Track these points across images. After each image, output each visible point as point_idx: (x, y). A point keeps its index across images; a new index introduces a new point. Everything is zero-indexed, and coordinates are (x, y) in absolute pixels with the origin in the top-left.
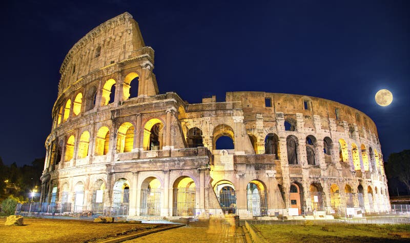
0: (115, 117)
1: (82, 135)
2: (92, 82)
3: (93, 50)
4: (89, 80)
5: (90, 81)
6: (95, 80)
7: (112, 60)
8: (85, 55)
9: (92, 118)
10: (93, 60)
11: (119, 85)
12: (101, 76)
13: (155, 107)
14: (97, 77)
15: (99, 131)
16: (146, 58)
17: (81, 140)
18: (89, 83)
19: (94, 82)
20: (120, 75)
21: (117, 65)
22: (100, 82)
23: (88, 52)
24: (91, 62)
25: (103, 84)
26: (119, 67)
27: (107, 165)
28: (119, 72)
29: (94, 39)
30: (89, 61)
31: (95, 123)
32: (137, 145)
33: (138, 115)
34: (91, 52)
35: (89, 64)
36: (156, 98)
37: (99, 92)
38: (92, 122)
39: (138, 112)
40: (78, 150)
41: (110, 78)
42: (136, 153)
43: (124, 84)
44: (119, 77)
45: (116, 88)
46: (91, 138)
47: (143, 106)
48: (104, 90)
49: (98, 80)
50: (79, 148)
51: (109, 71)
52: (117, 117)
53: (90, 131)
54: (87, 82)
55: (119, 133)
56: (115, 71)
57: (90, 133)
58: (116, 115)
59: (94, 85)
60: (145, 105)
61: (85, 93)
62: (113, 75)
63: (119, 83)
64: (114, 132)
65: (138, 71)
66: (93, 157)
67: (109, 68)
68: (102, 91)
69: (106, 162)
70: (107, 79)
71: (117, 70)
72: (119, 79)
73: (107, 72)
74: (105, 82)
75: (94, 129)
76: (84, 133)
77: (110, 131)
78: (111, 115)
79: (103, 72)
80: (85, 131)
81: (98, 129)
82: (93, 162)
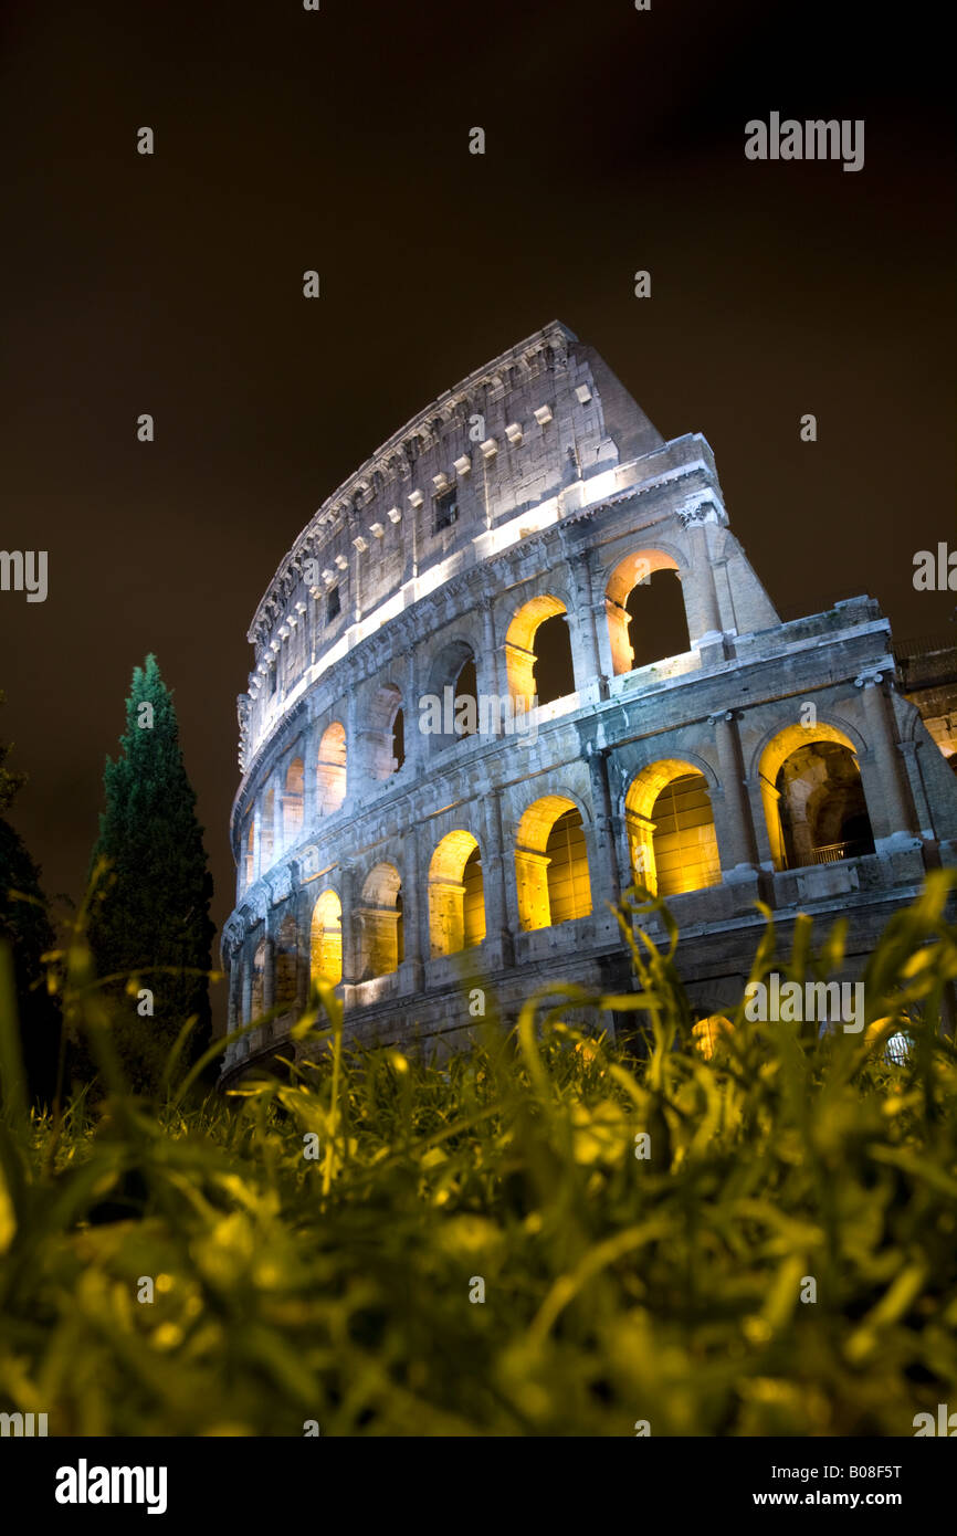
0: (602, 744)
1: (437, 852)
2: (441, 627)
3: (420, 506)
4: (427, 622)
5: (435, 623)
6: (459, 615)
9: (482, 771)
10: (426, 540)
11: (585, 612)
12: (488, 592)
13: (795, 669)
14: (468, 602)
15: (525, 821)
16: (694, 480)
17: (432, 875)
18: (426, 638)
19: (455, 627)
20: (583, 573)
21: (561, 534)
22: (487, 616)
23: (393, 519)
25: (500, 627)
26: (572, 538)
27: (602, 962)
28: (572, 560)
31: (498, 792)
32: (739, 847)
33: (717, 719)
34: (409, 515)
36: (784, 635)
37: (489, 662)
38: (484, 786)
39: (715, 705)
40: (427, 920)
41: (533, 594)
42: (746, 885)
43: (609, 603)
44: (577, 580)
45: (576, 625)
46: (492, 856)
47: (738, 674)
48: (508, 647)
49: (475, 614)
50: (431, 908)
51: (523, 567)
52: (611, 742)
53: (477, 826)
54: (421, 631)
55: (629, 811)
56: (555, 559)
57: (482, 837)
58: (606, 735)
59: (454, 639)
60: (745, 668)
61: (417, 680)
62: (545, 578)
63: (582, 605)
64: (609, 812)
65: (667, 541)
66: (516, 937)
67: (521, 554)
68: (504, 652)
69: (595, 946)
70: (518, 600)
71: (565, 554)
72: (580, 589)
73: (515, 573)
74: (511, 616)
75: (499, 816)
76: (443, 843)
77: (582, 810)
78: (578, 740)
79: (495, 577)
80: (449, 832)
81: (515, 812)
82: (520, 961)
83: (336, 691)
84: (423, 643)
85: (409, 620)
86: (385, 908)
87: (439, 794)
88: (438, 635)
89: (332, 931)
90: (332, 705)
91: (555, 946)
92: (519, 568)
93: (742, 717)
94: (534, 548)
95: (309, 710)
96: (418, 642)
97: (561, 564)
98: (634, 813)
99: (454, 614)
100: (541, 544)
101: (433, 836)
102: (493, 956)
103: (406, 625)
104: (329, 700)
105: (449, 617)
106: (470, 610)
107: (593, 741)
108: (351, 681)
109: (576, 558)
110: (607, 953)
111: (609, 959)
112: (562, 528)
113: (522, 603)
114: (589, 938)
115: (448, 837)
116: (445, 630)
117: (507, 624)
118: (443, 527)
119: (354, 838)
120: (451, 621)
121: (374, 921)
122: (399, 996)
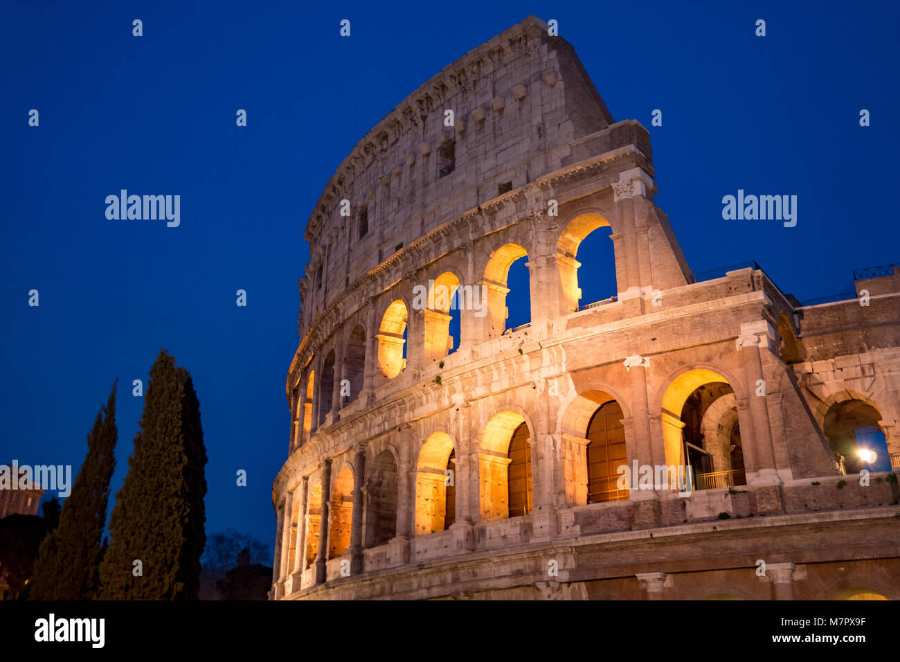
0: (546, 373)
1: (424, 446)
3: (428, 155)
5: (432, 257)
6: (450, 252)
7: (503, 179)
8: (399, 174)
9: (457, 386)
10: (431, 186)
11: (542, 262)
12: (472, 236)
14: (457, 242)
15: (489, 429)
16: (626, 161)
18: (426, 267)
19: (448, 261)
20: (541, 229)
21: (527, 195)
22: (470, 256)
23: (409, 162)
24: (424, 194)
25: (480, 265)
28: (535, 217)
29: (424, 118)
30: (418, 193)
34: (420, 162)
35: (418, 201)
38: (459, 398)
39: (630, 350)
40: (414, 503)
41: (505, 242)
43: (559, 255)
44: (537, 234)
45: (534, 271)
46: (463, 456)
48: (485, 282)
50: (417, 492)
53: (453, 430)
55: (564, 430)
62: (514, 230)
66: (477, 526)
67: (497, 209)
69: (531, 542)
70: (494, 244)
71: (530, 212)
72: (539, 243)
73: (493, 222)
74: (488, 257)
75: (469, 423)
76: (430, 441)
77: (529, 424)
80: (434, 432)
81: (482, 421)
83: (361, 300)
87: (427, 400)
89: (349, 500)
94: (506, 205)
96: (421, 269)
99: (447, 251)
100: (512, 203)
101: (423, 435)
102: (458, 541)
103: (412, 255)
106: (458, 249)
108: (372, 294)
112: (527, 190)
113: (497, 247)
114: (529, 532)
115: (434, 436)
117: (485, 263)
118: (444, 175)
119: (365, 427)
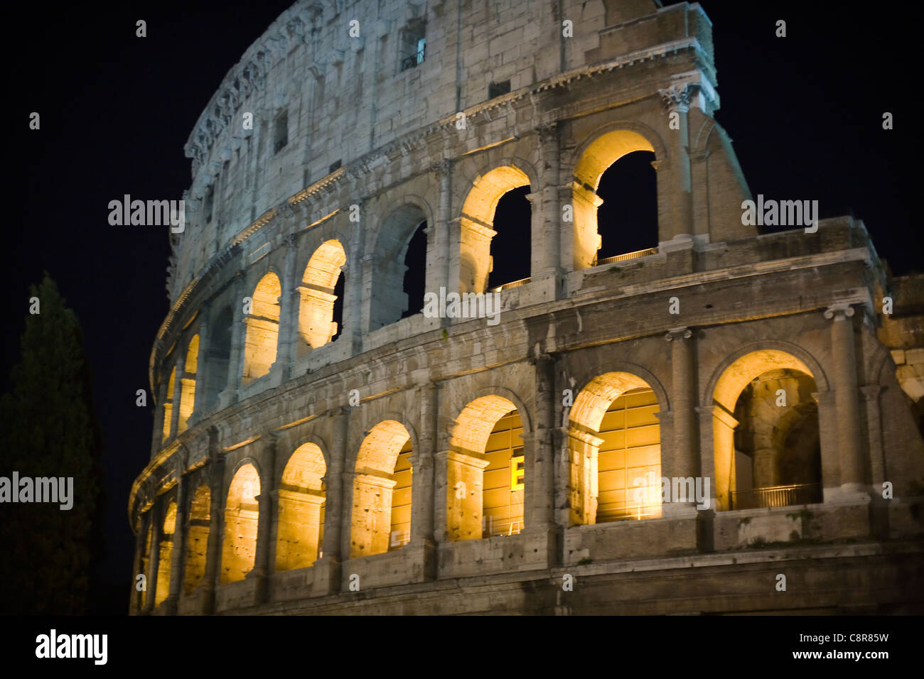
0: (551, 347)
1: (367, 440)
2: (394, 185)
3: (384, 38)
4: (380, 177)
5: (388, 180)
6: (414, 175)
7: (496, 77)
8: (338, 64)
9: (421, 359)
11: (550, 194)
12: (448, 153)
13: (766, 291)
14: (426, 162)
15: (462, 419)
16: (682, 59)
17: (360, 465)
18: (378, 194)
19: (409, 188)
20: (553, 147)
21: (531, 100)
22: (444, 181)
23: (353, 48)
24: (377, 94)
25: (458, 194)
26: (543, 106)
27: (526, 586)
28: (542, 131)
31: (437, 385)
33: (676, 336)
34: (371, 47)
37: (441, 234)
38: (422, 375)
39: (674, 321)
40: (349, 515)
41: (497, 164)
42: (684, 522)
43: (577, 186)
44: (545, 154)
45: (539, 206)
46: (423, 455)
47: (703, 289)
48: (464, 220)
49: (432, 176)
50: (355, 501)
51: (488, 131)
52: (561, 346)
53: (412, 418)
54: (372, 187)
55: (572, 424)
56: (524, 127)
57: (415, 431)
58: (556, 338)
59: (408, 200)
60: (711, 284)
61: (363, 242)
62: (511, 147)
63: (547, 185)
64: (552, 425)
65: (646, 123)
66: (441, 547)
67: (487, 116)
68: (459, 225)
69: (520, 569)
70: (480, 166)
71: (535, 123)
72: (547, 167)
73: (479, 136)
74: (471, 185)
75: (435, 411)
76: (375, 431)
77: (523, 414)
78: (526, 340)
79: (457, 137)
80: (381, 421)
81: (453, 408)
82: (443, 573)
84: (374, 199)
85: (360, 172)
86: (308, 491)
87: (374, 377)
88: (390, 193)
89: (249, 508)
90: (270, 253)
91: (480, 562)
92: (483, 131)
93: (703, 336)
94: (502, 112)
95: (244, 253)
96: (370, 197)
97: (530, 133)
98: (578, 427)
99: (409, 173)
100: (511, 110)
101: (365, 423)
102: (414, 565)
103: (357, 177)
104: (266, 246)
105: (404, 176)
106: (427, 171)
107: (543, 343)
108: (292, 230)
109: (546, 130)
110: (531, 578)
111: (534, 585)
112: (535, 92)
113: (484, 171)
114: (517, 558)
115: (381, 425)
116: (398, 188)
117: (465, 193)
119: (279, 412)
120: (405, 180)
121: (295, 505)
122: (312, 595)
